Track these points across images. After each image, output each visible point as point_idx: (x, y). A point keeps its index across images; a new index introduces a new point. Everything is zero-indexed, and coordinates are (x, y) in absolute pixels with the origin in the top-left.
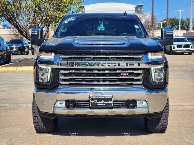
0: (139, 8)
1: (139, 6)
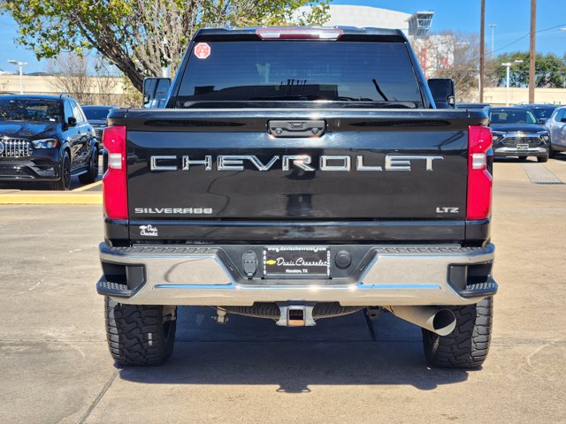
0: (420, 22)
1: (420, 16)
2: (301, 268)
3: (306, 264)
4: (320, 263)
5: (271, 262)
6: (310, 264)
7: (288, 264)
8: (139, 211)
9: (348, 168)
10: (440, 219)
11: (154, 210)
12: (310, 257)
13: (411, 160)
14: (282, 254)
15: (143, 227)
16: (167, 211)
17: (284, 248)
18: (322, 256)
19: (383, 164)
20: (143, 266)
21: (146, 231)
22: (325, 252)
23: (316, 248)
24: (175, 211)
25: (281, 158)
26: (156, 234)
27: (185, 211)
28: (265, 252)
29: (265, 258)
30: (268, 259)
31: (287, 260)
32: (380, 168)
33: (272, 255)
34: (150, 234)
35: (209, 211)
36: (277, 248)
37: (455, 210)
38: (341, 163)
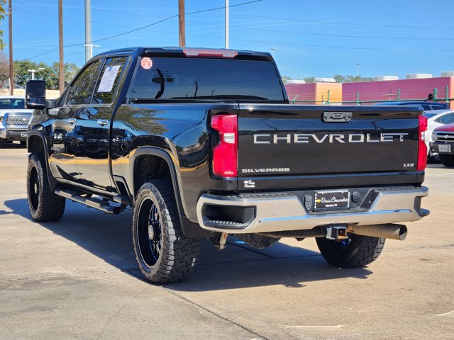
2: (334, 203)
3: (336, 201)
4: (344, 200)
5: (319, 201)
6: (338, 201)
7: (327, 201)
8: (244, 171)
9: (362, 140)
10: (405, 171)
11: (254, 170)
12: (339, 196)
13: (393, 136)
14: (324, 195)
15: (246, 182)
16: (262, 170)
17: (326, 192)
18: (345, 195)
19: (379, 138)
20: (255, 207)
21: (248, 184)
22: (347, 193)
23: (343, 191)
24: (267, 170)
25: (329, 135)
26: (254, 186)
28: (316, 195)
29: (316, 198)
30: (318, 198)
31: (327, 199)
32: (378, 141)
33: (320, 196)
34: (250, 186)
35: (287, 170)
36: (322, 192)
37: (412, 165)
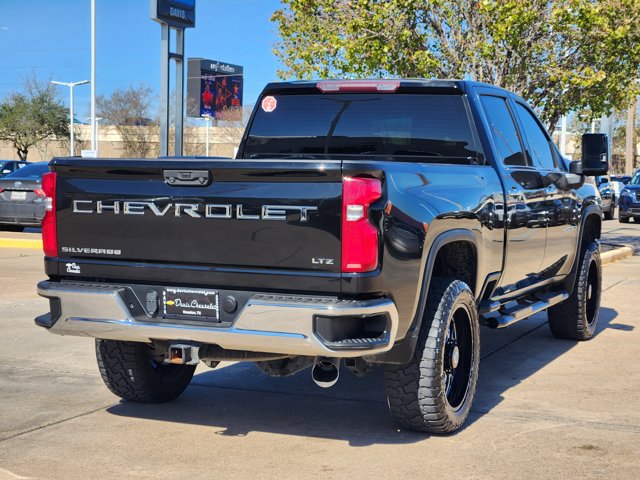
2: (196, 310)
3: (199, 306)
4: (211, 307)
5: (171, 303)
6: (202, 307)
7: (184, 306)
8: (65, 249)
9: (228, 215)
10: (317, 270)
11: (76, 249)
12: (202, 300)
13: (286, 210)
14: (178, 295)
15: (69, 265)
16: (86, 250)
17: (179, 290)
18: (211, 299)
19: (260, 214)
20: (59, 299)
21: (72, 268)
22: (214, 296)
23: (206, 292)
24: (92, 251)
25: (174, 205)
26: (78, 272)
27: (100, 251)
28: (164, 293)
29: (164, 298)
30: (168, 299)
31: (184, 302)
32: (257, 217)
33: (171, 296)
34: (74, 271)
35: (118, 252)
36: (174, 291)
37: (329, 262)
38: (223, 211)
